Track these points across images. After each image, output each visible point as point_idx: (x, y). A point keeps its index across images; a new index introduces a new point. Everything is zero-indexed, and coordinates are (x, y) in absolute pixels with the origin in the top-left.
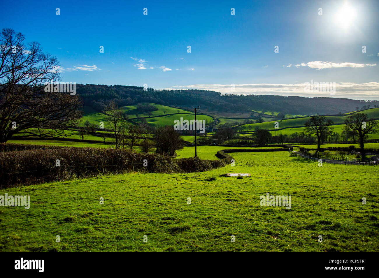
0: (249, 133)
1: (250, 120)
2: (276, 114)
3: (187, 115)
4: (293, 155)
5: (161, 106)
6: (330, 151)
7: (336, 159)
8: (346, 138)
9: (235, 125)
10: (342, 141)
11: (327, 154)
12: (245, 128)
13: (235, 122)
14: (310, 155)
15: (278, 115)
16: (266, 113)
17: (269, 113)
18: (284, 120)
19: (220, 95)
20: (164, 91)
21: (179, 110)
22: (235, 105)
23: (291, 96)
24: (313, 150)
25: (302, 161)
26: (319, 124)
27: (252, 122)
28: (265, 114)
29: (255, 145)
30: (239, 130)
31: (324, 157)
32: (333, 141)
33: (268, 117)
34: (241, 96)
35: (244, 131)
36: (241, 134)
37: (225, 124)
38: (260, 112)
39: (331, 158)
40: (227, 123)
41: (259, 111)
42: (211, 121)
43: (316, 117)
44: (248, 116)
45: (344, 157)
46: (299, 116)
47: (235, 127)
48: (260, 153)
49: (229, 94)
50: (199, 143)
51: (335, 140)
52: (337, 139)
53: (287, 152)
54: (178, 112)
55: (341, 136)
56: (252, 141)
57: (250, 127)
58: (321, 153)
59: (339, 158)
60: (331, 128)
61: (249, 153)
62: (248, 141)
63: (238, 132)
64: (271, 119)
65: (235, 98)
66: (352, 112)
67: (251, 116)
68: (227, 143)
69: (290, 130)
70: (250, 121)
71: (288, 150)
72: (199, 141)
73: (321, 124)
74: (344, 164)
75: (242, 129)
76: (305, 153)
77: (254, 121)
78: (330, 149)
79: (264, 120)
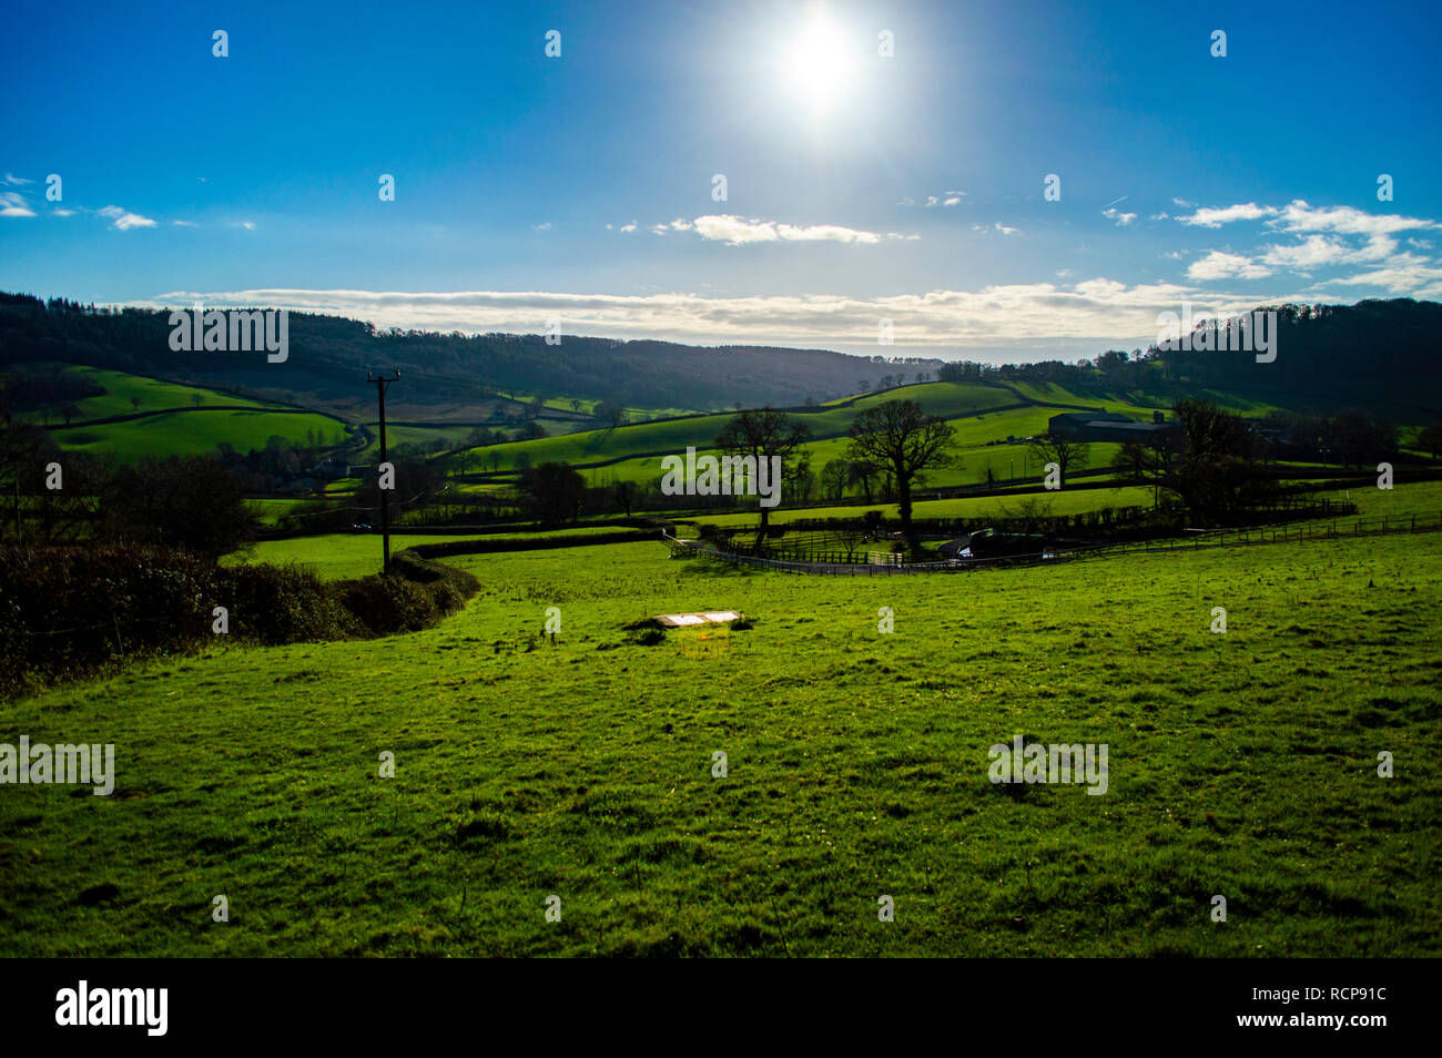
0: (493, 478)
1: (493, 430)
2: (588, 406)
3: (236, 414)
4: (682, 553)
5: (119, 376)
6: (804, 534)
7: (832, 557)
8: (837, 488)
9: (437, 451)
10: (826, 497)
11: (797, 545)
12: (476, 460)
13: (434, 440)
14: (740, 550)
15: (596, 408)
16: (550, 404)
17: (561, 404)
18: (621, 429)
19: (370, 333)
20: (126, 311)
21: (201, 392)
22: (432, 371)
23: (639, 339)
24: (746, 531)
25: (721, 573)
26: (765, 438)
27: (500, 439)
28: (547, 408)
29: (529, 523)
30: (455, 471)
31: (790, 556)
32: (796, 498)
33: (562, 417)
34: (455, 337)
35: (475, 472)
36: (461, 486)
37: (398, 446)
38: (528, 400)
39: (815, 555)
40: (405, 444)
41: (524, 395)
42: (337, 437)
43: (751, 414)
44: (484, 412)
45: (857, 550)
46: (671, 412)
47: (439, 457)
48: (559, 552)
49: (406, 330)
50: (298, 527)
51: (801, 497)
52: (807, 492)
53: (657, 544)
54: (197, 401)
55: (820, 480)
56: (511, 510)
57: (496, 458)
58: (775, 543)
59: (843, 555)
60: (805, 453)
61: (518, 553)
62: (495, 510)
63: (450, 479)
64: (569, 425)
65: (431, 347)
66: (848, 399)
67: (497, 414)
68: (415, 520)
69: (644, 464)
70: (494, 434)
71: (658, 537)
72: (302, 518)
73: (771, 438)
74: (864, 574)
75: (463, 464)
76: (722, 545)
77: (510, 432)
78: (802, 526)
79: (547, 430)
